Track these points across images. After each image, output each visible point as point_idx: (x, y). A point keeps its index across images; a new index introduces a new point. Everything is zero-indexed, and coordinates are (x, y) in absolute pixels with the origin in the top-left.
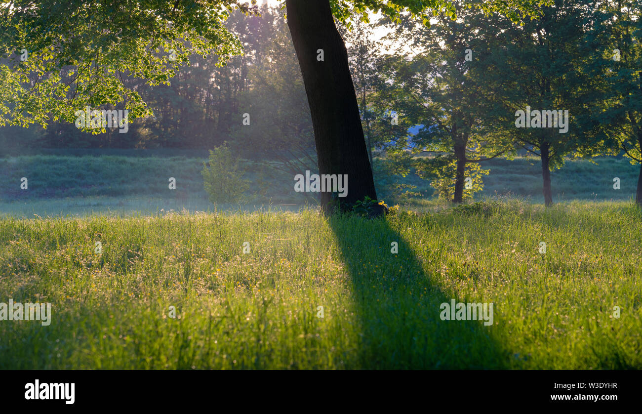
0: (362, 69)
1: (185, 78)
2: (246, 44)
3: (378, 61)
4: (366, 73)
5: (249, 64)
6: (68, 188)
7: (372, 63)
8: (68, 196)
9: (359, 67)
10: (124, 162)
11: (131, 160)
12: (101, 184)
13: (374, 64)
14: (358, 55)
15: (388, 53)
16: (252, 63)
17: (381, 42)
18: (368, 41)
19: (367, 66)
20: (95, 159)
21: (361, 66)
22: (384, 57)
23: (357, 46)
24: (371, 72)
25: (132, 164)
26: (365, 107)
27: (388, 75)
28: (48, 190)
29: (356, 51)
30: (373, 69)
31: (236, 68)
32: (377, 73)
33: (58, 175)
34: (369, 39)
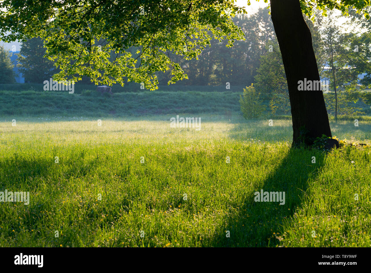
0: (331, 42)
1: (235, 47)
2: (268, 28)
3: (340, 37)
4: (333, 44)
5: (270, 39)
6: (168, 109)
7: (337, 38)
8: (168, 113)
9: (329, 41)
10: (199, 95)
11: (203, 93)
12: (186, 107)
13: (338, 39)
14: (329, 34)
15: (347, 32)
16: (271, 38)
17: (342, 26)
18: (334, 26)
19: (334, 40)
20: (184, 93)
21: (331, 40)
22: (343, 35)
23: (328, 29)
24: (336, 44)
25: (203, 96)
26: (333, 64)
27: (346, 45)
28: (158, 110)
29: (327, 31)
30: (338, 42)
31: (263, 42)
32: (339, 44)
33: (164, 101)
34: (335, 24)
